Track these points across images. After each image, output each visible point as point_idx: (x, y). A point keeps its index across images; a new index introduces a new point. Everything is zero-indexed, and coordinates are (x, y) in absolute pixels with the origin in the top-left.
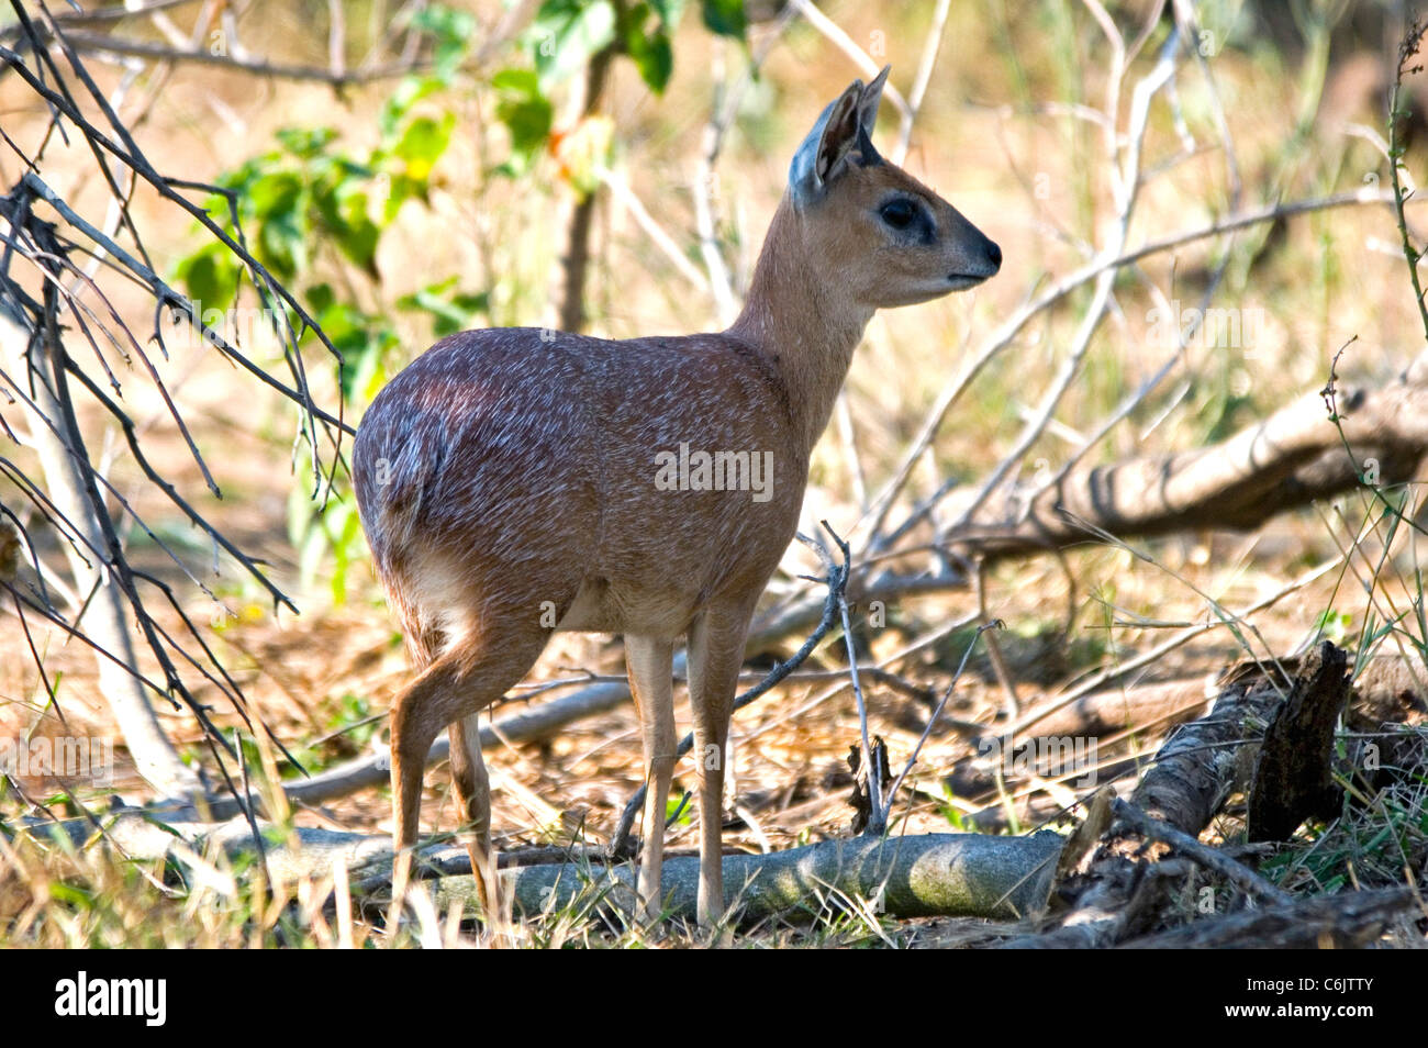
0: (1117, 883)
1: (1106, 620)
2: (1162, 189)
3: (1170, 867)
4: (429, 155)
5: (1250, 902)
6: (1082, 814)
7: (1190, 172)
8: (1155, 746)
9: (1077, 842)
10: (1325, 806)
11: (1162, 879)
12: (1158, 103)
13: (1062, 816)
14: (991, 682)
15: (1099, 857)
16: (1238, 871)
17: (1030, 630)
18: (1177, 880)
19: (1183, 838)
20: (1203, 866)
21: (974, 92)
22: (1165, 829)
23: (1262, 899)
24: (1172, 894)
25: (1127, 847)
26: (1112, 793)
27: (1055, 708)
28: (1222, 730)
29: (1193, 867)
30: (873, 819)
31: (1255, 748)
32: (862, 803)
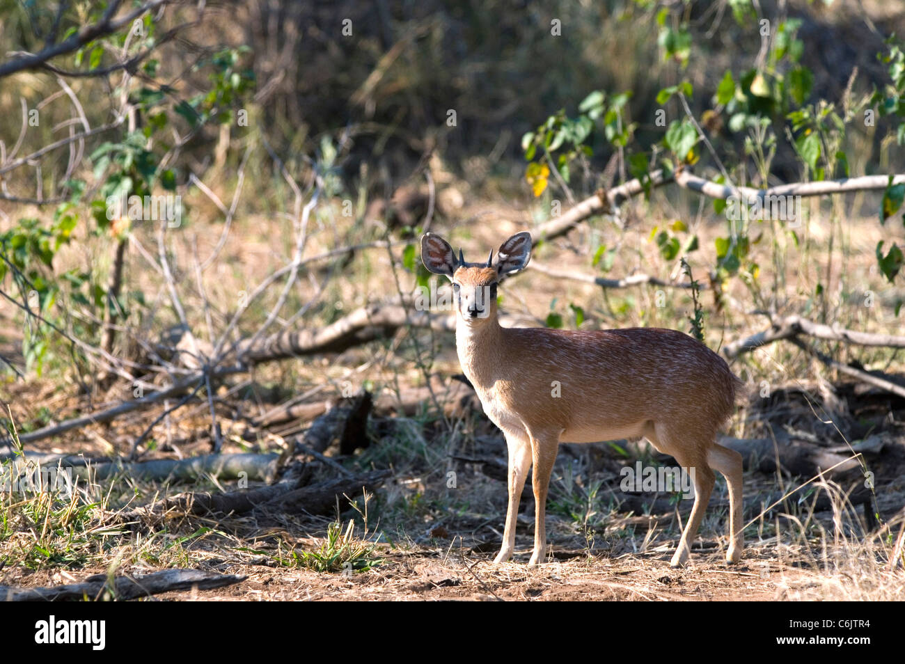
0: (296, 469)
1: (294, 382)
2: (313, 241)
3: (314, 464)
4: (70, 229)
5: (340, 476)
6: (286, 446)
7: (322, 236)
8: (310, 424)
9: (284, 456)
10: (365, 444)
11: (311, 468)
12: (312, 214)
13: (279, 447)
14: (256, 403)
15: (291, 461)
16: (336, 465)
17: (269, 386)
18: (316, 468)
19: (318, 454)
20: (325, 463)
21: (252, 209)
22: (312, 451)
23: (344, 474)
24: (314, 473)
25: (300, 458)
26: (295, 440)
27: (278, 412)
28: (331, 419)
29: (321, 464)
30: (216, 449)
31: (343, 425)
32: (213, 443)
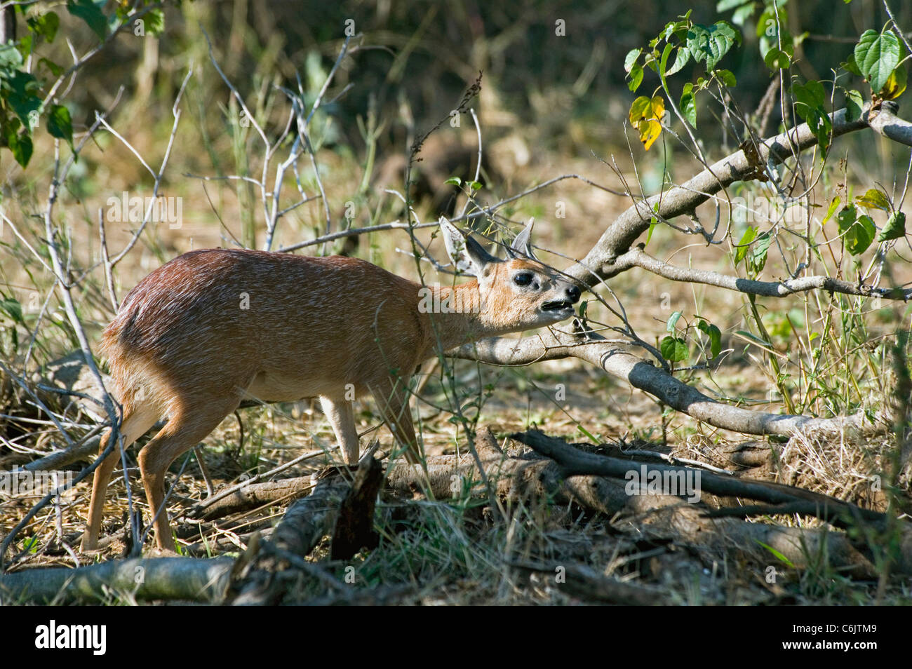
0: (261, 582)
1: (259, 444)
2: (291, 220)
3: (289, 574)
5: (330, 592)
6: (244, 547)
7: (305, 210)
8: (284, 510)
9: (240, 562)
10: (371, 541)
11: (285, 581)
12: (287, 177)
13: (234, 548)
14: (198, 478)
15: (252, 569)
16: (324, 576)
17: (220, 449)
18: (292, 581)
19: (296, 559)
20: (307, 573)
21: (194, 169)
22: (286, 554)
23: (337, 591)
24: (290, 588)
25: (266, 564)
26: (260, 536)
28: (318, 503)
29: (301, 575)
30: (134, 549)
31: (336, 514)
32: (128, 541)
